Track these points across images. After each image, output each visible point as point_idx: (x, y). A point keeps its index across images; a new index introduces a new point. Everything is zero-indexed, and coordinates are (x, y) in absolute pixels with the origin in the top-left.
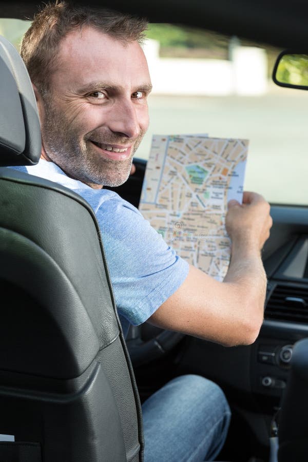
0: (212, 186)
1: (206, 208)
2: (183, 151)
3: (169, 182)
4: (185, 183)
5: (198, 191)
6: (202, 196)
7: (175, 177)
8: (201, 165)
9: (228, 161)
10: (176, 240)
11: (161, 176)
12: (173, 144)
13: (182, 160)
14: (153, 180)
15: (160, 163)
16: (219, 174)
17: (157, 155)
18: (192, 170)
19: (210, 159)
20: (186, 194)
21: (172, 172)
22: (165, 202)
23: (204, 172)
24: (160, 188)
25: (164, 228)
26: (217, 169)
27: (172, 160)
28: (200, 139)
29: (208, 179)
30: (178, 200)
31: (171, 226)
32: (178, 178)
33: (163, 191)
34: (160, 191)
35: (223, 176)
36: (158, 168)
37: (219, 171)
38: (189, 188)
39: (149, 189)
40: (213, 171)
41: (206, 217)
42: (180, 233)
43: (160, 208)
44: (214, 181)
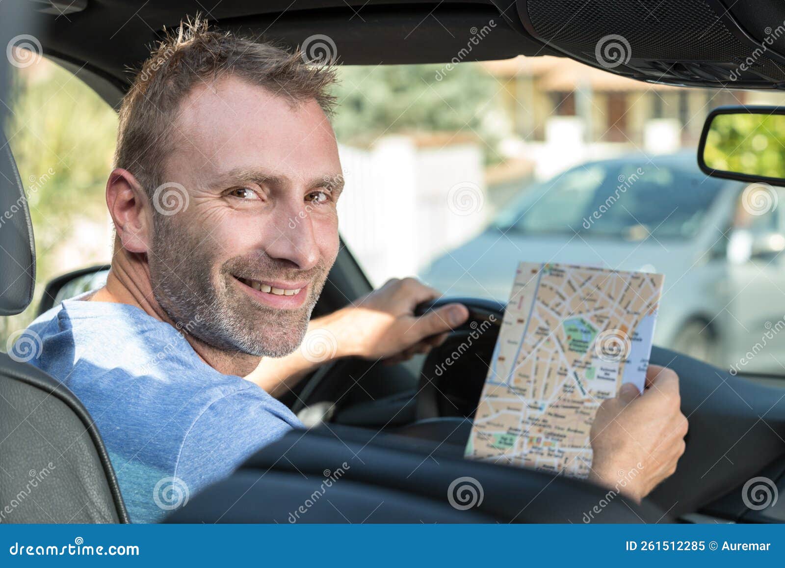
1: (586, 397)
2: (564, 294)
3: (534, 347)
4: (560, 350)
5: (578, 364)
6: (582, 373)
7: (546, 338)
8: (586, 317)
10: (531, 452)
11: (524, 336)
12: (547, 280)
13: (558, 309)
14: (509, 342)
15: (524, 315)
17: (522, 298)
18: (573, 327)
19: (602, 308)
20: (558, 369)
21: (540, 328)
22: (523, 384)
23: (591, 330)
24: (520, 359)
25: (516, 430)
26: (612, 325)
27: (543, 307)
28: (590, 272)
30: (545, 381)
31: (527, 427)
32: (548, 340)
33: (523, 363)
34: (518, 363)
36: (520, 321)
38: (564, 360)
39: (502, 359)
40: (605, 330)
41: (583, 413)
42: (539, 440)
43: (514, 393)
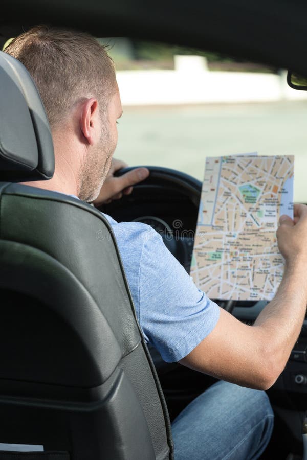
0: (265, 204)
1: (260, 227)
2: (237, 172)
3: (224, 203)
4: (240, 203)
5: (252, 210)
6: (255, 214)
7: (230, 198)
8: (252, 183)
9: (277, 178)
10: (233, 260)
11: (216, 197)
12: (225, 165)
13: (235, 181)
14: (208, 202)
15: (215, 185)
16: (270, 192)
17: (212, 177)
18: (245, 190)
19: (261, 177)
20: (240, 214)
21: (225, 192)
22: (221, 224)
23: (256, 190)
24: (216, 210)
25: (222, 249)
26: (268, 186)
27: (225, 180)
28: (250, 158)
29: (260, 199)
30: (234, 221)
31: (228, 247)
32: (232, 198)
33: (219, 213)
34: (216, 213)
35: (274, 194)
36: (213, 190)
37: (270, 189)
38: (243, 208)
39: (205, 211)
40: (265, 189)
41: (260, 235)
42: (236, 253)
43: (217, 229)
44: (266, 199)
